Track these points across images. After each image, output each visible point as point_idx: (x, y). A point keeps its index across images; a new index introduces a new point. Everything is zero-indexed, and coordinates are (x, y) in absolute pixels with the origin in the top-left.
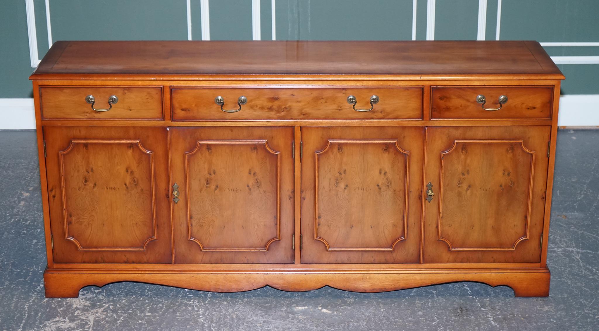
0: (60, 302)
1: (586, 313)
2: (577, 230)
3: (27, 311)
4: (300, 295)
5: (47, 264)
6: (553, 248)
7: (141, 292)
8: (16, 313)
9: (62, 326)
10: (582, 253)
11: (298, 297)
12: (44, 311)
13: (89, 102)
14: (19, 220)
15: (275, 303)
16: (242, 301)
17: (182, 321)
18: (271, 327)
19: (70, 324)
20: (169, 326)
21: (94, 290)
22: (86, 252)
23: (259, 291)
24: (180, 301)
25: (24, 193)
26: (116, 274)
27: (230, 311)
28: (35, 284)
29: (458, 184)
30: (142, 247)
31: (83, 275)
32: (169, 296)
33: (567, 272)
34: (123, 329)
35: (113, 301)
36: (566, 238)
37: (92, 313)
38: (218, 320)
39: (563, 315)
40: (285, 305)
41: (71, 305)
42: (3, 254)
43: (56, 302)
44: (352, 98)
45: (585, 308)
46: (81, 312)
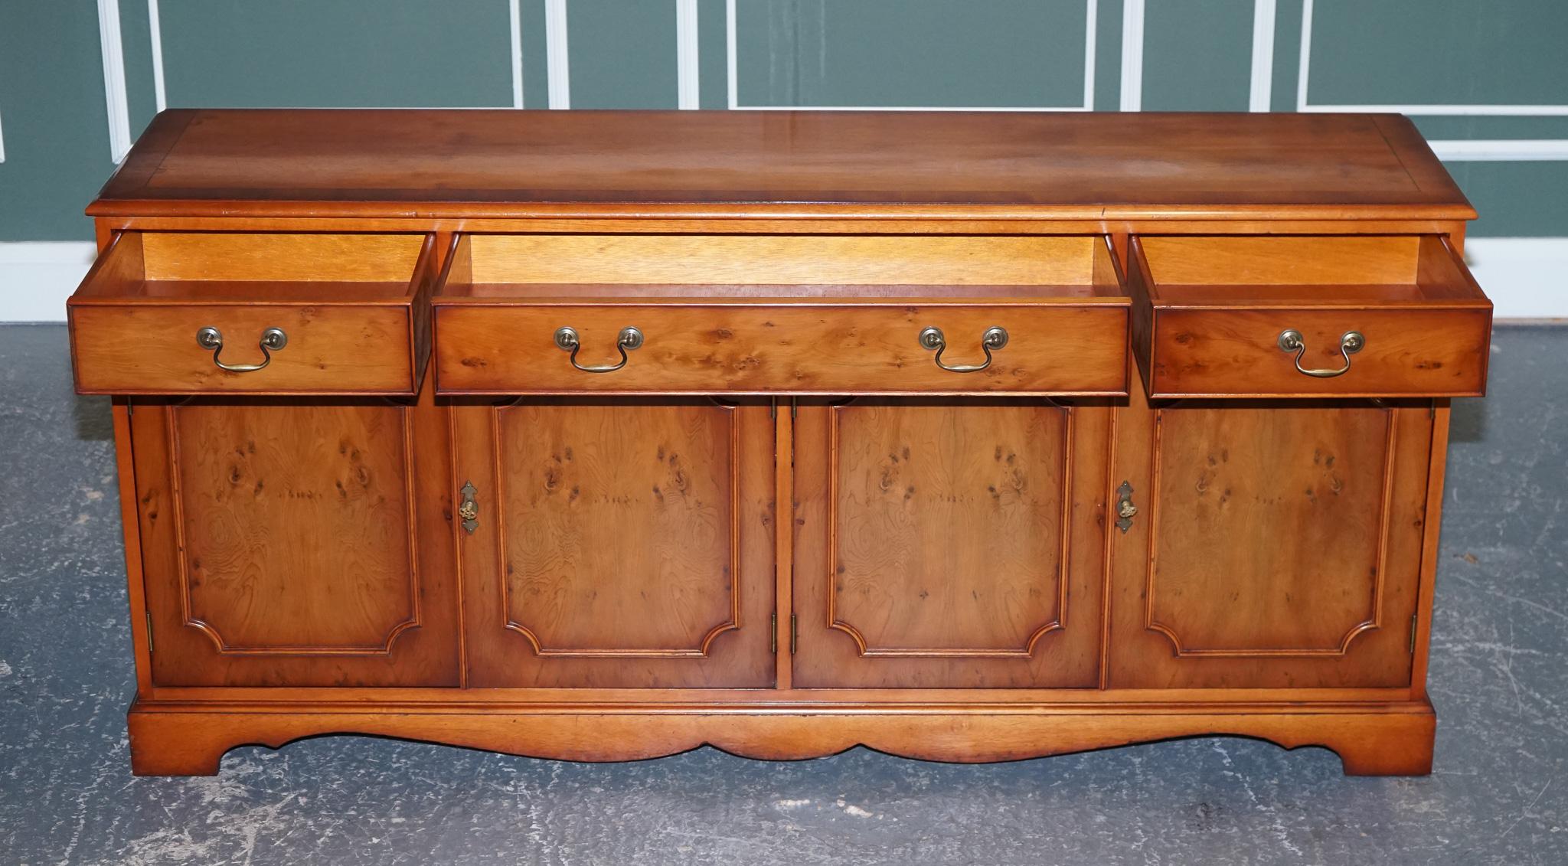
0: (169, 786)
1: (1528, 819)
2: (1504, 593)
3: (85, 812)
4: (791, 769)
5: (136, 689)
6: (1443, 643)
7: (382, 759)
8: (55, 816)
9: (173, 852)
10: (1516, 657)
11: (786, 774)
12: (128, 812)
13: (209, 344)
14: (72, 565)
15: (727, 790)
16: (641, 785)
17: (484, 840)
18: (717, 853)
19: (194, 847)
20: (449, 852)
21: (260, 754)
22: (238, 658)
23: (686, 757)
24: (480, 784)
25: (89, 491)
26: (315, 715)
27: (609, 812)
28: (106, 739)
29: (1197, 487)
30: (382, 645)
31: (230, 717)
32: (452, 770)
33: (1477, 707)
34: (332, 861)
35: (308, 784)
36: (1474, 615)
37: (252, 816)
38: (577, 835)
39: (1468, 825)
40: (752, 794)
41: (199, 796)
42: (29, 655)
43: (159, 787)
44: (933, 334)
45: (1525, 805)
46: (223, 814)
